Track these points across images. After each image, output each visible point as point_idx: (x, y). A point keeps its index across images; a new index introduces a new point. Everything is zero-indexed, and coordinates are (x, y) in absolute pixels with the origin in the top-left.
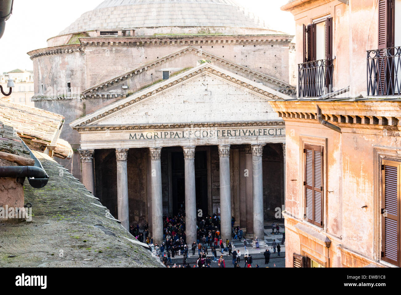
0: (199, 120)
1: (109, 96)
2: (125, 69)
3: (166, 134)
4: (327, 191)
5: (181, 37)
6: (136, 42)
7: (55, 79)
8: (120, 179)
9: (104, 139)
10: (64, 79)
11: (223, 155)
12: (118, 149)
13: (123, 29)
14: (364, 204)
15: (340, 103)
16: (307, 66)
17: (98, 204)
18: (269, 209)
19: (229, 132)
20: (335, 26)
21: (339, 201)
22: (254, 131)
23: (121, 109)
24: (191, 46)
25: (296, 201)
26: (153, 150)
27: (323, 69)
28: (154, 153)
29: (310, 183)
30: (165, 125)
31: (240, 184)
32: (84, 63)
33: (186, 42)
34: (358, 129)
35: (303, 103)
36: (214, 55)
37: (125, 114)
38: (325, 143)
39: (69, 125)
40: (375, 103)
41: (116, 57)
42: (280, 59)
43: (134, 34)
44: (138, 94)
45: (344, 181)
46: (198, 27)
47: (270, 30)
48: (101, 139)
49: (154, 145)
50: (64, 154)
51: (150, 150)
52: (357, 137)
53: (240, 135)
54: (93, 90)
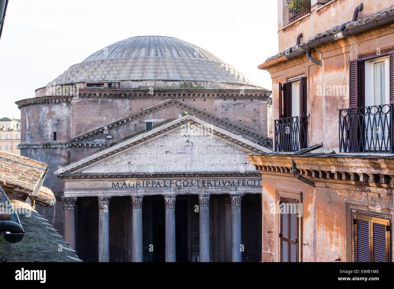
0: (180, 170)
1: (93, 145)
2: (110, 119)
3: (148, 183)
4: (302, 243)
5: (165, 90)
6: (121, 94)
7: (42, 128)
8: (101, 227)
9: (87, 187)
10: (51, 128)
11: (203, 204)
12: (100, 197)
13: (109, 82)
14: (337, 257)
15: (313, 159)
16: (283, 122)
17: (74, 257)
18: (247, 258)
19: (209, 182)
20: (309, 85)
21: (313, 253)
22: (234, 182)
23: (105, 158)
24: (174, 98)
25: (272, 253)
26: (135, 199)
27: (297, 125)
28: (136, 202)
29: (285, 235)
30: (147, 174)
31: (219, 233)
32: (70, 113)
33: (169, 95)
34: (331, 184)
35: (279, 157)
36: (196, 108)
37: (109, 163)
38: (299, 196)
39: (53, 172)
40: (347, 160)
41: (101, 108)
42: (259, 113)
43: (120, 86)
44: (122, 144)
45: (318, 234)
46: (181, 81)
47: (249, 85)
48: (84, 187)
49: (136, 193)
50: (47, 202)
51: (132, 198)
52: (330, 191)
53: (219, 185)
54: (78, 139)
